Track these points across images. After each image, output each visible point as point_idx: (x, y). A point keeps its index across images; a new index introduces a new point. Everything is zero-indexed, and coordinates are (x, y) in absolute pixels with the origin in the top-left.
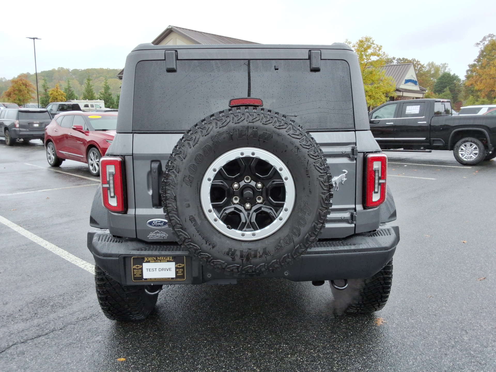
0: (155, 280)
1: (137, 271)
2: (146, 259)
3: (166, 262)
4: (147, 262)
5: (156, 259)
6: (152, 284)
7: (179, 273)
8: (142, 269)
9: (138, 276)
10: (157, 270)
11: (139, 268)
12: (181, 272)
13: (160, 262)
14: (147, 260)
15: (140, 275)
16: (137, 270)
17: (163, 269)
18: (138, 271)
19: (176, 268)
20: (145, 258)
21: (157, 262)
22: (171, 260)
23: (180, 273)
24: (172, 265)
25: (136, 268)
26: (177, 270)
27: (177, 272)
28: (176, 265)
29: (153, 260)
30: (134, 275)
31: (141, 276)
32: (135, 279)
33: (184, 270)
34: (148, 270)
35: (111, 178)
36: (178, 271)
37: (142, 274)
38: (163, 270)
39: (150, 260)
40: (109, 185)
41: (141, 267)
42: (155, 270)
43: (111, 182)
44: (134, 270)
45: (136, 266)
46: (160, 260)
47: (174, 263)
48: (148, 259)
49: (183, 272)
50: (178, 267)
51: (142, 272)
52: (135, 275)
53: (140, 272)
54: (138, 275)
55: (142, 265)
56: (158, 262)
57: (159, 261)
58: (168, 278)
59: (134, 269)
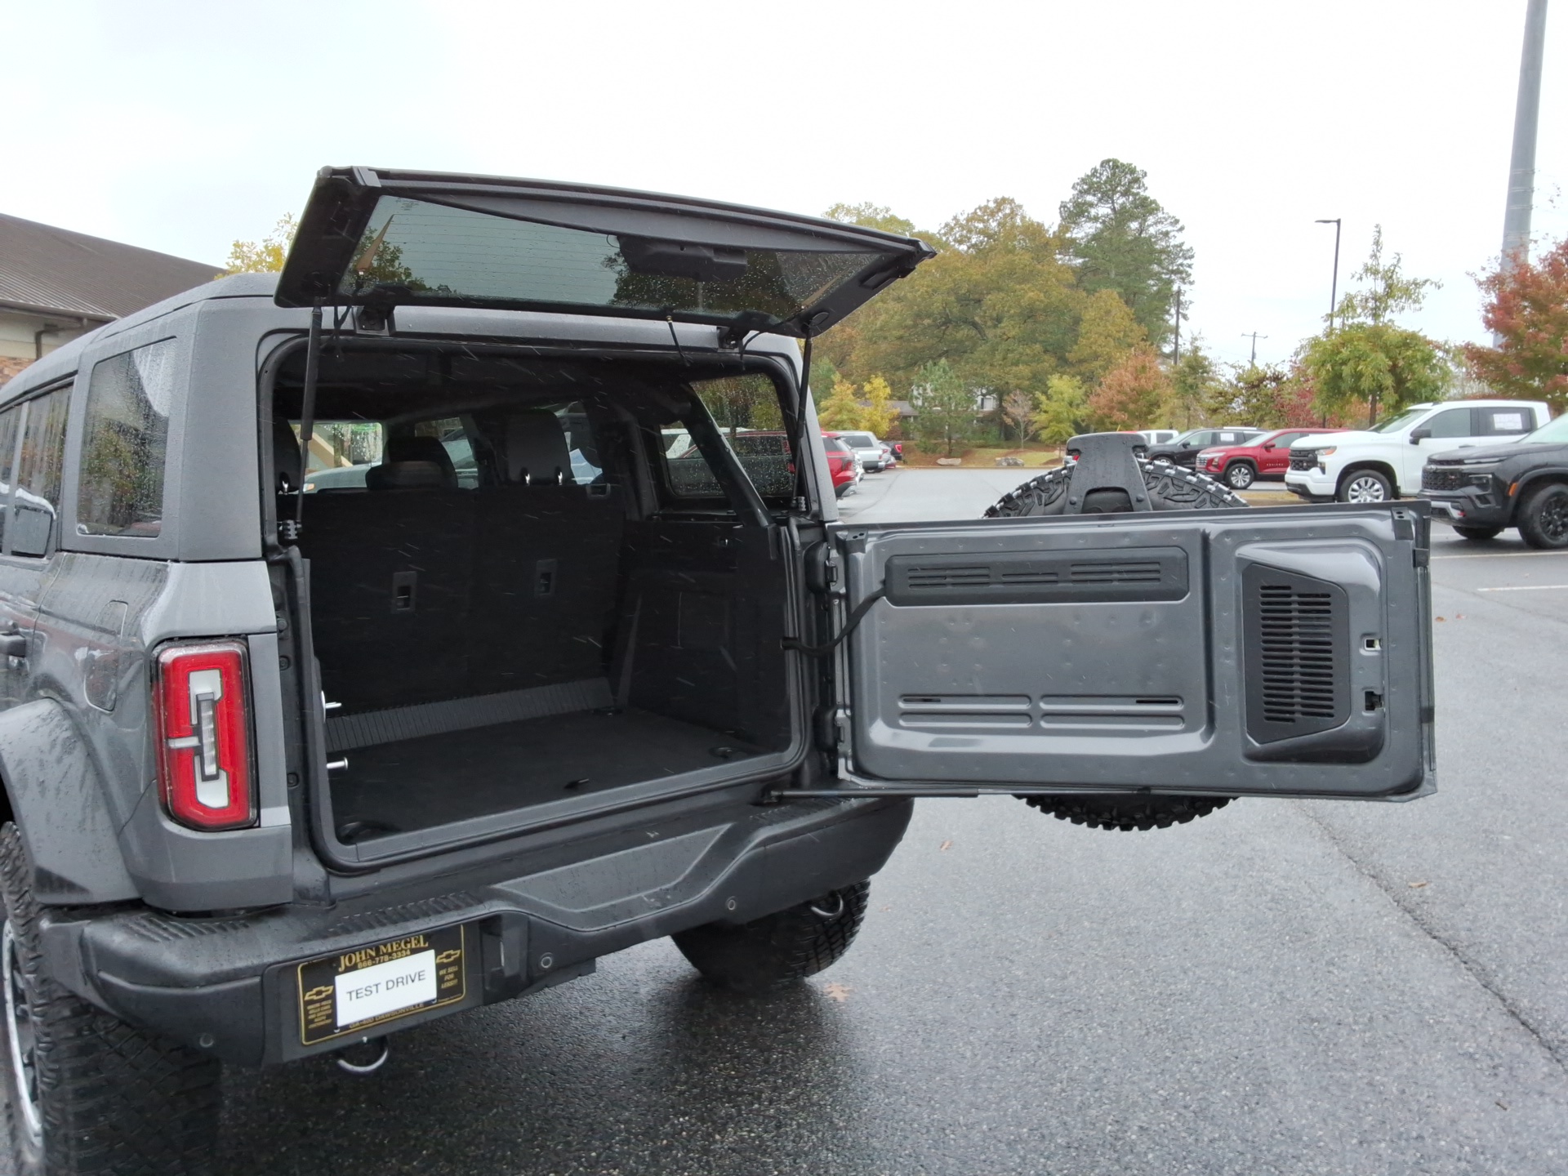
0: (375, 1021)
1: (316, 1008)
2: (344, 962)
3: (407, 956)
4: (348, 970)
5: (378, 953)
6: (365, 1039)
7: (448, 981)
8: (332, 997)
9: (322, 1023)
10: (382, 987)
11: (323, 995)
12: (452, 976)
13: (390, 960)
14: (348, 964)
15: (328, 1017)
16: (318, 1005)
17: (400, 980)
18: (321, 1006)
19: (439, 967)
20: (342, 958)
21: (380, 963)
22: (422, 945)
23: (451, 980)
24: (427, 961)
25: (315, 998)
26: (442, 972)
27: (440, 980)
28: (439, 957)
29: (367, 960)
30: (308, 1022)
31: (329, 1021)
32: (312, 1034)
33: (460, 968)
34: (354, 994)
35: (207, 714)
36: (443, 976)
37: (333, 1015)
38: (400, 984)
39: (358, 960)
40: (201, 740)
41: (330, 992)
42: (374, 989)
43: (208, 727)
44: (309, 1007)
45: (315, 990)
46: (390, 954)
47: (432, 953)
48: (350, 959)
49: (458, 975)
50: (445, 961)
51: (334, 1006)
52: (312, 1021)
53: (329, 1007)
54: (321, 1021)
55: (333, 983)
56: (384, 962)
57: (386, 957)
58: (414, 1006)
59: (307, 1003)
